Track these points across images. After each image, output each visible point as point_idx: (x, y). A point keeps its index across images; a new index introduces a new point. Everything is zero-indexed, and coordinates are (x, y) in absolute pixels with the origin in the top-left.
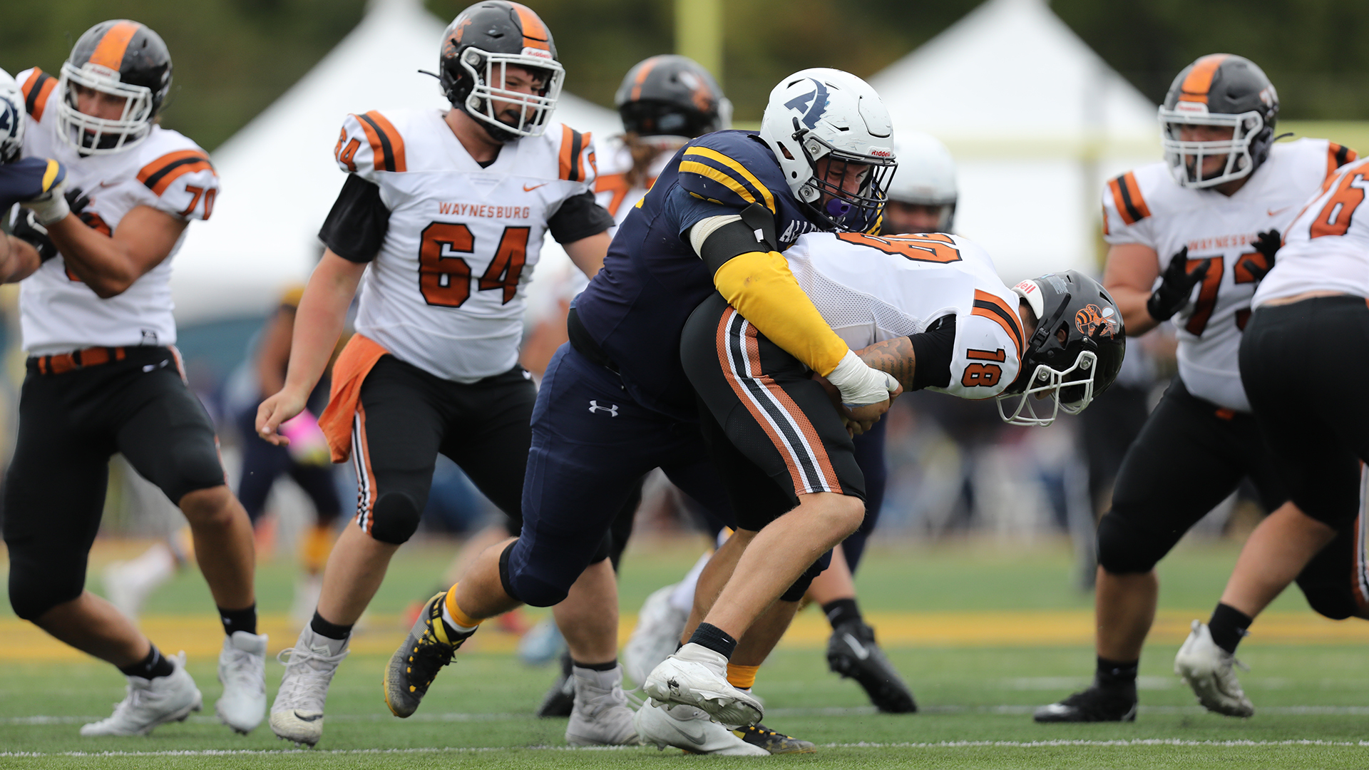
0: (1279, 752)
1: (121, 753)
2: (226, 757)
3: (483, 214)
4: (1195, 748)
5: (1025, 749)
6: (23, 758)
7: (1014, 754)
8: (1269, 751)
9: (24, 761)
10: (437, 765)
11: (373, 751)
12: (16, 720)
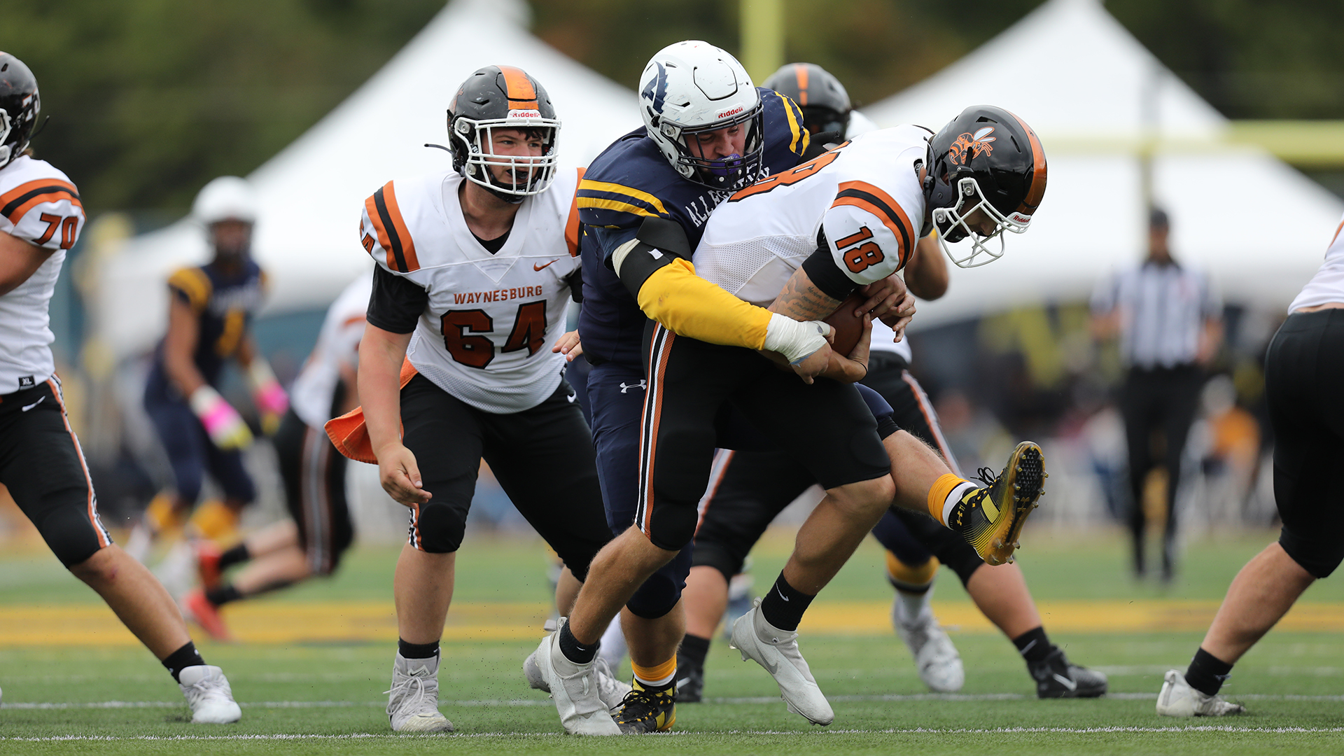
0: (1330, 739)
1: (193, 737)
2: (296, 741)
3: (497, 298)
4: (1247, 735)
5: (1080, 735)
6: (97, 741)
7: (1069, 740)
8: (1319, 738)
9: (98, 744)
10: (503, 750)
11: (439, 735)
12: (91, 705)
